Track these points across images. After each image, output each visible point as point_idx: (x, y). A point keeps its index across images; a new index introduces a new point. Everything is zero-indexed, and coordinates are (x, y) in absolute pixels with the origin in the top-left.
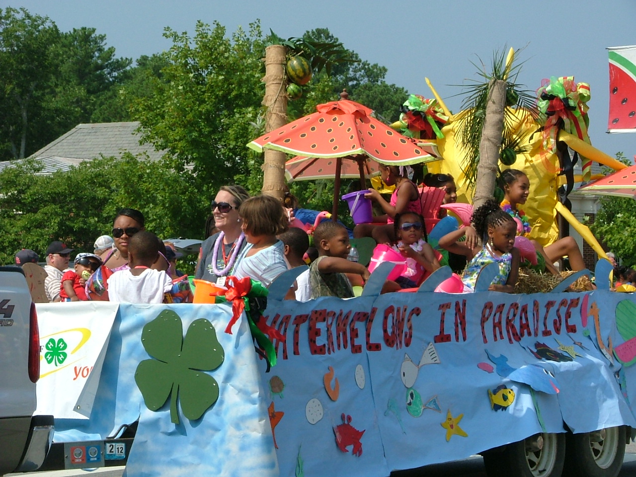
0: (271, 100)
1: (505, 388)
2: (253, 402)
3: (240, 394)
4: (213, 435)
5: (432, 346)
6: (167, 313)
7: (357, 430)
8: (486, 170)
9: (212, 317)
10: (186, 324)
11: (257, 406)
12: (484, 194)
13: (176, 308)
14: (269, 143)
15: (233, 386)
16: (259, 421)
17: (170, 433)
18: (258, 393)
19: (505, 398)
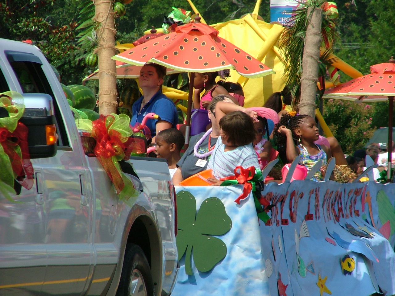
0: (103, 16)
1: (349, 257)
2: (256, 257)
3: (245, 252)
4: (220, 283)
5: (305, 223)
6: (184, 193)
7: (284, 284)
8: (310, 82)
9: (222, 196)
10: (199, 201)
11: (259, 260)
12: (309, 102)
13: (192, 190)
14: (154, 58)
15: (239, 246)
16: (261, 271)
17: (183, 282)
18: (261, 251)
19: (350, 265)
